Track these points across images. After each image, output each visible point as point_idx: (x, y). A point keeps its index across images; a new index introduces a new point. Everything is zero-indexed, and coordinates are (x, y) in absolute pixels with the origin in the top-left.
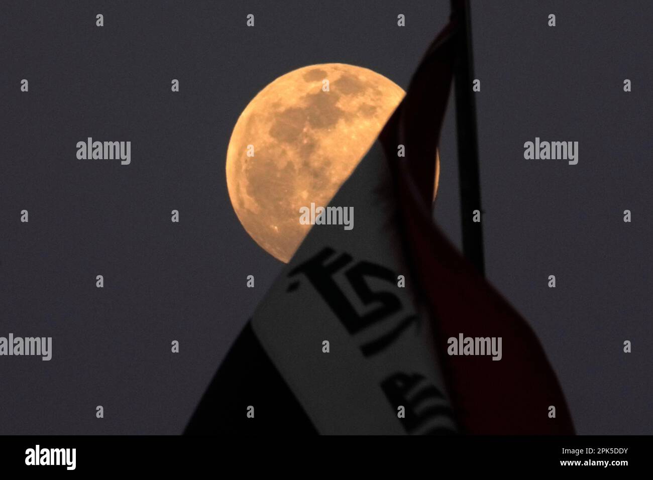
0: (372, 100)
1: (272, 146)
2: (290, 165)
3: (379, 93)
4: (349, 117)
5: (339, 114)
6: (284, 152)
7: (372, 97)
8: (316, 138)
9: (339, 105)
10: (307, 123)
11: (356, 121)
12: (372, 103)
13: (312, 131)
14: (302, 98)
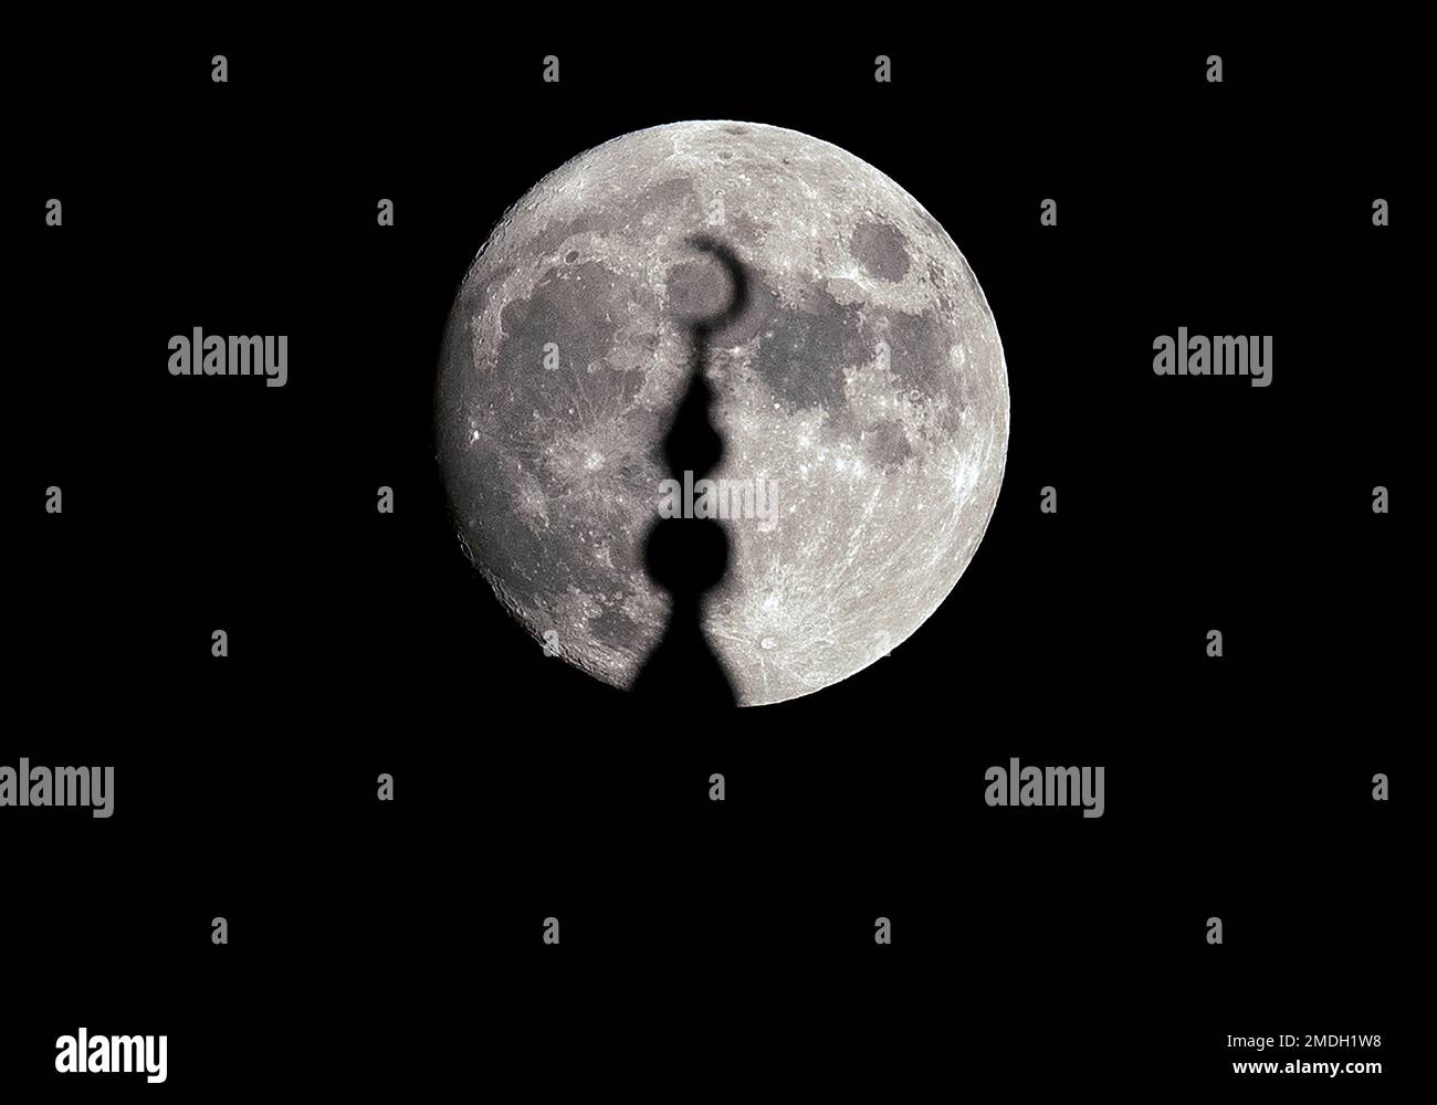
0: (922, 430)
1: (646, 301)
2: (634, 379)
3: (951, 425)
4: (840, 423)
5: (831, 395)
6: (653, 341)
7: (930, 423)
8: (737, 392)
9: (851, 377)
10: (756, 341)
11: (845, 446)
12: (912, 438)
13: (746, 372)
14: (805, 277)
